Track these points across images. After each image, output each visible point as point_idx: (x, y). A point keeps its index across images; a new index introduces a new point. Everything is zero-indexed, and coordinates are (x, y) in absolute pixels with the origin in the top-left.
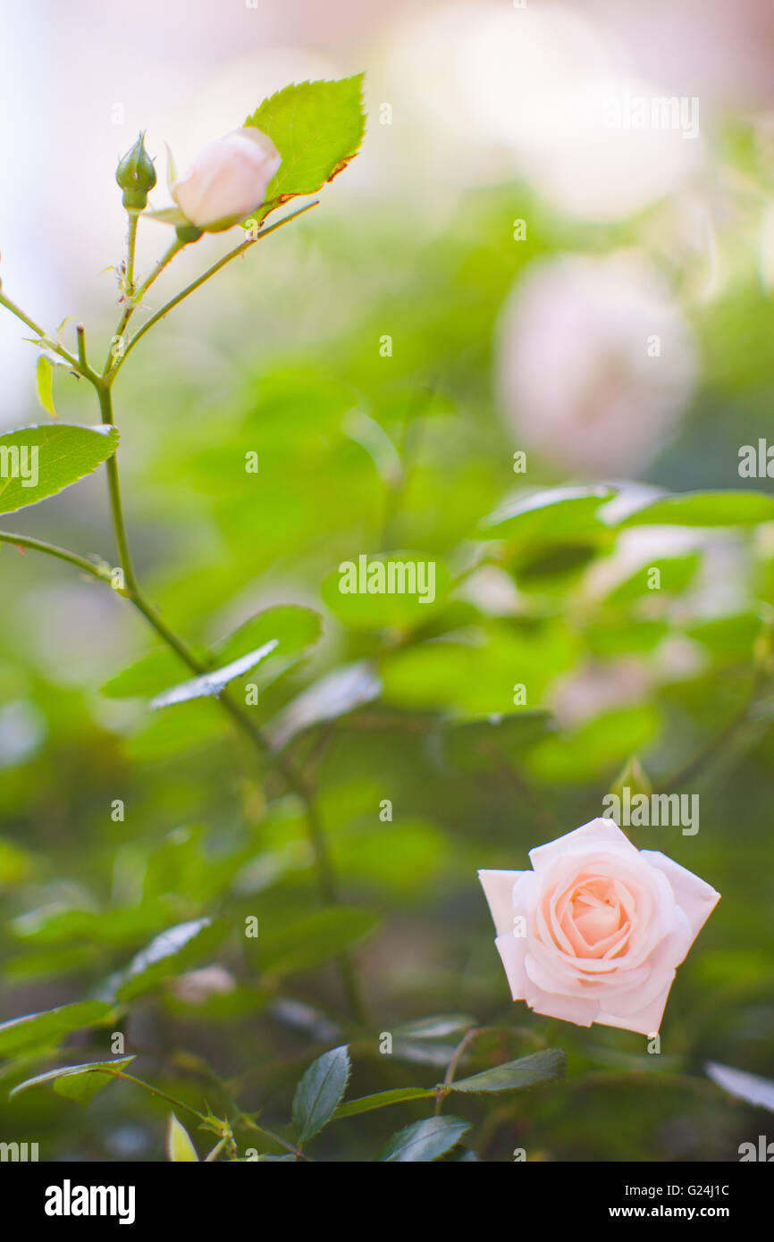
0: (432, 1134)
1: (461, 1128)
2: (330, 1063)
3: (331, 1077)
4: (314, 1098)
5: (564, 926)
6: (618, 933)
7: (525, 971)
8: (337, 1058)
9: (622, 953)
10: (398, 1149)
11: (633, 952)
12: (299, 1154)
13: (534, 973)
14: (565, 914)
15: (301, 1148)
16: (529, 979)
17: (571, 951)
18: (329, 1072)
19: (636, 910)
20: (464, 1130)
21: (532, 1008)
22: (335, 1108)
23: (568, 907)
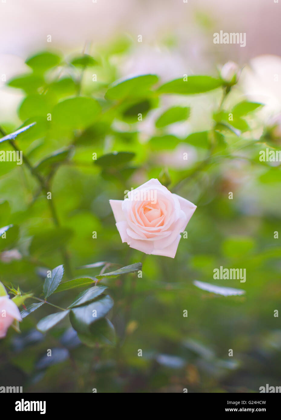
0: (93, 291)
1: (105, 288)
2: (56, 271)
3: (57, 275)
4: (51, 283)
5: (141, 216)
6: (160, 218)
7: (127, 233)
8: (59, 269)
9: (162, 224)
10: (81, 297)
11: (166, 223)
12: (45, 302)
13: (130, 233)
14: (141, 211)
15: (46, 300)
16: (128, 235)
17: (143, 224)
18: (56, 274)
19: (166, 209)
20: (106, 288)
21: (129, 245)
22: (58, 285)
23: (142, 210)
